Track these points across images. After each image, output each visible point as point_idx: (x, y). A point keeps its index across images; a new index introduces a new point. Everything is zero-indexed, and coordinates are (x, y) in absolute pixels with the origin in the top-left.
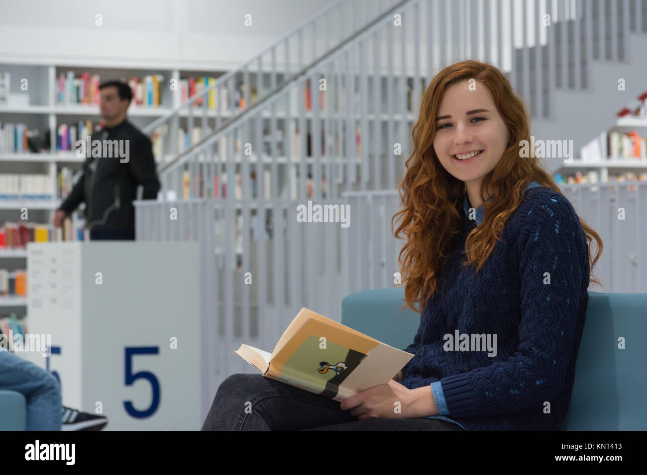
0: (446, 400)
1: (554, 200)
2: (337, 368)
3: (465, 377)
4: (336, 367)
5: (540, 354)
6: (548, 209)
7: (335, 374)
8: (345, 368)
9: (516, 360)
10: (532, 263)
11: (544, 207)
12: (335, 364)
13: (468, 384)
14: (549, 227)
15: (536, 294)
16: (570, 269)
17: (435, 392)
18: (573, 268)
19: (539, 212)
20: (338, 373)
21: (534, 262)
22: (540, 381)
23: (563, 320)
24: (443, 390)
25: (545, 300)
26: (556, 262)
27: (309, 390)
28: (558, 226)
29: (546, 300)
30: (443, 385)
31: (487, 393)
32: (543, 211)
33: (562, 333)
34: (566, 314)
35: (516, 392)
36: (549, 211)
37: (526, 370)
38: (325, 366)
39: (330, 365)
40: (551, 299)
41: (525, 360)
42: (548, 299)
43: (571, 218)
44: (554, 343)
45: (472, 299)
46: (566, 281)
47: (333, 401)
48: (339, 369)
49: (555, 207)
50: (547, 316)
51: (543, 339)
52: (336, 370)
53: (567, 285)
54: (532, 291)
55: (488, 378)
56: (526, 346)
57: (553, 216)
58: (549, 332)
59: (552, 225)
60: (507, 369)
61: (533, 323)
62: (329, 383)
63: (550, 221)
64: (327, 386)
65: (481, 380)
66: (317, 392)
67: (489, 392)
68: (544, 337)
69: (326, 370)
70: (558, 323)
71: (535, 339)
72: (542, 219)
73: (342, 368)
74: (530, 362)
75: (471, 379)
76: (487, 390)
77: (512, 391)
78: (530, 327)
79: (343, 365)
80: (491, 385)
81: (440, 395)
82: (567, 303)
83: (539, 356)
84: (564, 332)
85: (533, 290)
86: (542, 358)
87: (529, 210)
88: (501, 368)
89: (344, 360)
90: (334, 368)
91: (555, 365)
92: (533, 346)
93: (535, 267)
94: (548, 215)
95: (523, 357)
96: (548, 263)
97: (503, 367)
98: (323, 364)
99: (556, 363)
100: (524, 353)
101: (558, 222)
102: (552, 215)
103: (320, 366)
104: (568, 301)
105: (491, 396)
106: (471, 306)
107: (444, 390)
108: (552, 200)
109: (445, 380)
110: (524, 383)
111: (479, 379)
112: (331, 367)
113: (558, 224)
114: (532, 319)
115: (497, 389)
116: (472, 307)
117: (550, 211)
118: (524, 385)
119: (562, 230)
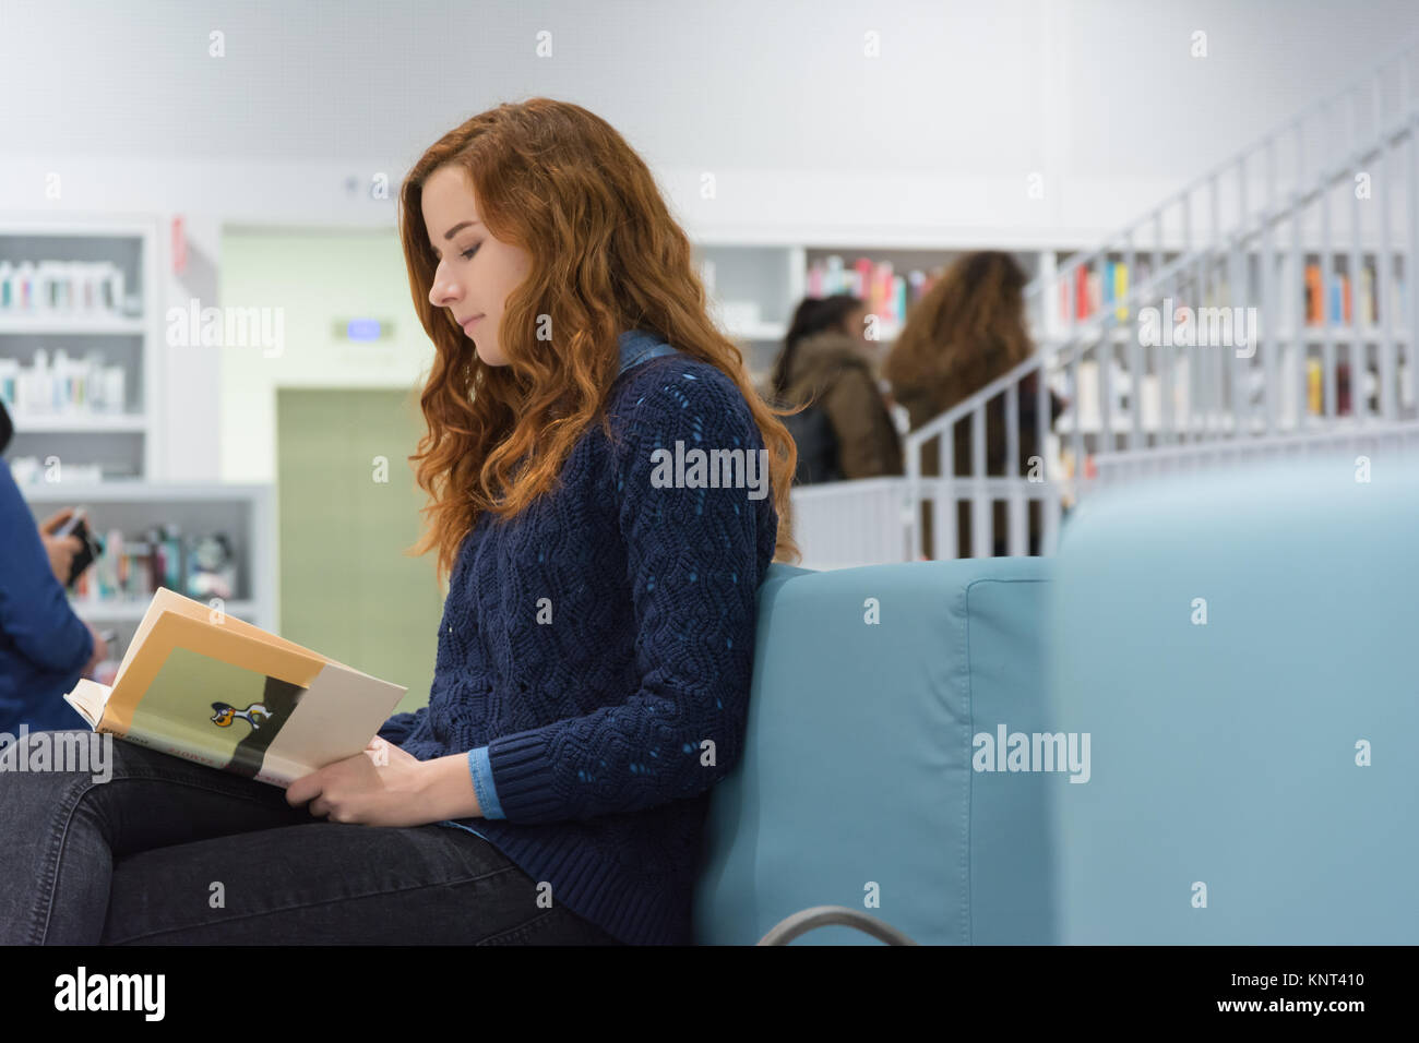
0: (497, 789)
1: (691, 377)
2: (251, 714)
3: (538, 739)
4: (247, 713)
5: (688, 689)
6: (677, 394)
7: (250, 729)
8: (268, 715)
9: (643, 703)
10: (651, 504)
11: (669, 390)
12: (244, 708)
13: (543, 754)
14: (680, 430)
15: (668, 571)
16: (734, 512)
17: (474, 772)
18: (740, 509)
19: (659, 400)
20: (256, 727)
21: (656, 502)
22: (691, 746)
23: (728, 616)
24: (492, 767)
25: (687, 581)
26: (701, 501)
27: (199, 761)
28: (699, 428)
29: (689, 581)
30: (492, 756)
31: (581, 774)
32: (667, 398)
33: (730, 645)
34: (732, 604)
35: (643, 768)
36: (679, 397)
37: (661, 721)
38: (224, 712)
39: (234, 710)
40: (699, 577)
41: (660, 703)
42: (693, 578)
43: (729, 412)
44: (714, 667)
45: (520, 575)
46: (726, 538)
47: (256, 781)
48: (256, 718)
49: (692, 389)
50: (693, 613)
51: (691, 659)
52: (250, 719)
53: (729, 546)
54: (657, 563)
55: (586, 741)
56: (659, 676)
57: (688, 407)
58: (701, 644)
59: (685, 424)
60: (624, 720)
61: (667, 630)
62: (242, 748)
63: (681, 417)
64: (237, 752)
65: (569, 746)
66: (217, 765)
67: (585, 773)
68: (693, 656)
69: (228, 720)
70: (716, 625)
71: (673, 661)
72: (664, 413)
73: (261, 715)
74: (669, 706)
75: (548, 744)
76: (582, 767)
77: (633, 768)
78: (662, 638)
79: (262, 710)
80: (589, 756)
81: (485, 778)
82: (732, 581)
83: (686, 693)
84: (734, 642)
85: (660, 562)
86: (693, 696)
87: (639, 396)
88: (613, 720)
89: (261, 700)
90: (245, 714)
91: (720, 710)
92: (671, 676)
93: (659, 513)
94: (677, 406)
95: (656, 698)
96: (685, 503)
97: (616, 717)
98: (218, 706)
99: (723, 705)
100: (656, 690)
101: (699, 420)
102: (685, 405)
103: (215, 712)
104: (735, 578)
105: (590, 780)
106: (517, 590)
107: (495, 769)
108: (685, 376)
109: (496, 745)
110: (658, 749)
111: (568, 742)
112: (237, 713)
113: (698, 423)
114: (662, 621)
115: (603, 764)
116: (521, 591)
117: (681, 399)
118: (658, 754)
119: (707, 434)
